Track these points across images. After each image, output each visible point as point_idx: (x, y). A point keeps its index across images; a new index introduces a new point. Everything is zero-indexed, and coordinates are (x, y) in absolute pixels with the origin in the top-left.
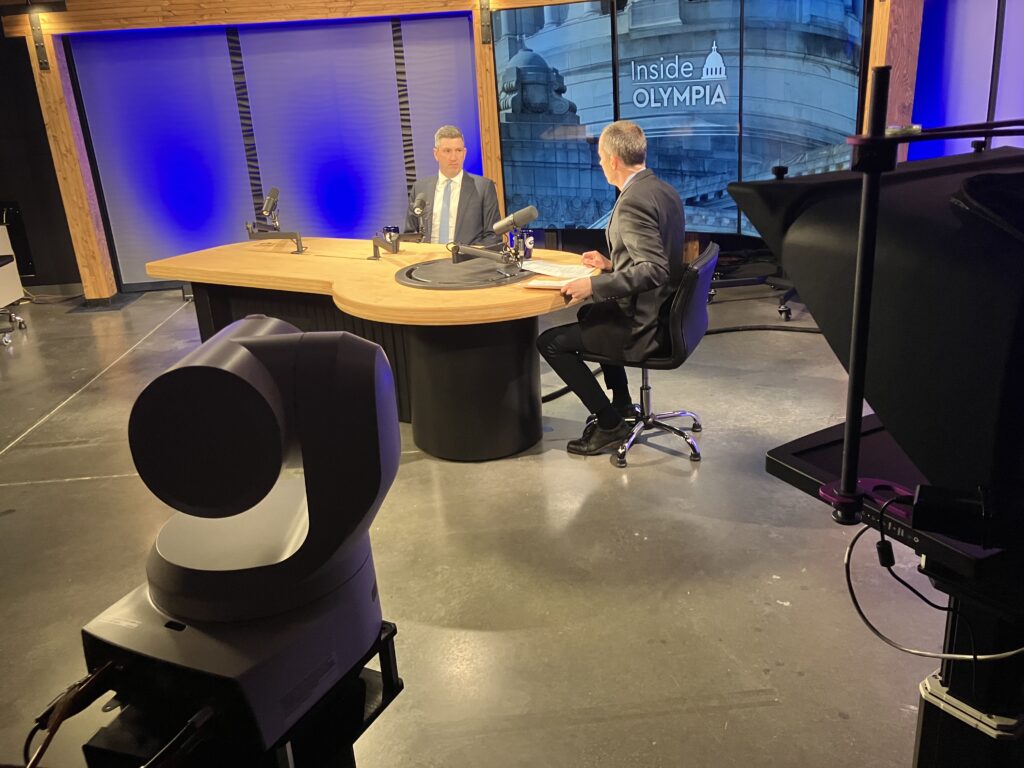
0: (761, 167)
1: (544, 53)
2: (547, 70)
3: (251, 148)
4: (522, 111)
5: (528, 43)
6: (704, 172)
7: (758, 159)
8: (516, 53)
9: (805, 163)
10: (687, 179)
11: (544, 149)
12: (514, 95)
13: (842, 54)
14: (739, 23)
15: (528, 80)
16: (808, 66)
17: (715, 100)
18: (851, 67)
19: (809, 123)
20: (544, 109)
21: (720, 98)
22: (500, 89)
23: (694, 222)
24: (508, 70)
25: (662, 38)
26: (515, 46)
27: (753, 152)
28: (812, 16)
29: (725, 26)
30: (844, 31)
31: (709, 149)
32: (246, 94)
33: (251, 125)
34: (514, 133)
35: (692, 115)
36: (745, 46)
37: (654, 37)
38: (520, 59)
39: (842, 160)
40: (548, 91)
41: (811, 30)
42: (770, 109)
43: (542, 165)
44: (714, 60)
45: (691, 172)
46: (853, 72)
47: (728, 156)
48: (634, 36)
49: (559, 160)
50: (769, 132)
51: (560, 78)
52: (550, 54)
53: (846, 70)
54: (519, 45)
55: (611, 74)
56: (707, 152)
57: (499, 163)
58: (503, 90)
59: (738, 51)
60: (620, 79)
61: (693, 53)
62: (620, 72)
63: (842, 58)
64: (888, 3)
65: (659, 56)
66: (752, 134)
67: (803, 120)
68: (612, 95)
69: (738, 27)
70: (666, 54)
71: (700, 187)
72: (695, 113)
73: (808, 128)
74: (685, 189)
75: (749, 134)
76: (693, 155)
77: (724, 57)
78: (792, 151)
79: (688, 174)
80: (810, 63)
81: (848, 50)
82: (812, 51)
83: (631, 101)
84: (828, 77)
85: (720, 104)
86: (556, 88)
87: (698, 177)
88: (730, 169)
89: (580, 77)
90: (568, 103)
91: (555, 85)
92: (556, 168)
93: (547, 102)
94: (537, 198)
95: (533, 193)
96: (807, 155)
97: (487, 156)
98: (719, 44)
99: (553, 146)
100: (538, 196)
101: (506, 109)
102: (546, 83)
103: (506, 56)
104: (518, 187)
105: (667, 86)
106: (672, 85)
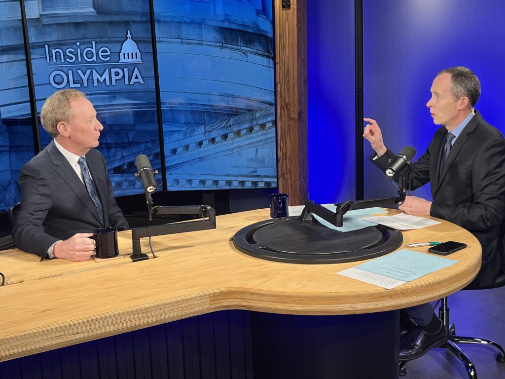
0: (185, 133)
6: (129, 143)
7: (182, 127)
9: (230, 126)
10: (113, 150)
13: (257, 44)
14: (149, 17)
16: (226, 53)
18: (267, 54)
23: (123, 187)
25: (77, 25)
27: (174, 121)
28: (226, 15)
29: (138, 18)
30: (258, 28)
31: (132, 123)
35: (114, 94)
36: (156, 36)
37: (69, 24)
39: (264, 121)
41: (226, 25)
45: (117, 143)
46: (268, 57)
47: (149, 127)
48: (46, 21)
50: (191, 104)
53: (262, 55)
55: (24, 57)
56: (130, 125)
59: (151, 40)
60: (33, 62)
61: (110, 39)
62: (33, 55)
63: (257, 47)
64: (294, 9)
65: (74, 41)
66: (172, 107)
67: (225, 93)
68: (27, 77)
69: (149, 20)
70: (82, 40)
71: (126, 156)
72: (116, 91)
73: (231, 99)
74: (112, 160)
75: (168, 107)
76: (116, 129)
77: (139, 44)
78: (217, 118)
79: (113, 146)
80: (228, 51)
81: (262, 41)
82: (229, 41)
83: (48, 82)
84: (246, 60)
85: (138, 84)
87: (123, 148)
88: (152, 138)
96: (231, 120)
98: (132, 34)
105: (85, 68)
106: (91, 67)
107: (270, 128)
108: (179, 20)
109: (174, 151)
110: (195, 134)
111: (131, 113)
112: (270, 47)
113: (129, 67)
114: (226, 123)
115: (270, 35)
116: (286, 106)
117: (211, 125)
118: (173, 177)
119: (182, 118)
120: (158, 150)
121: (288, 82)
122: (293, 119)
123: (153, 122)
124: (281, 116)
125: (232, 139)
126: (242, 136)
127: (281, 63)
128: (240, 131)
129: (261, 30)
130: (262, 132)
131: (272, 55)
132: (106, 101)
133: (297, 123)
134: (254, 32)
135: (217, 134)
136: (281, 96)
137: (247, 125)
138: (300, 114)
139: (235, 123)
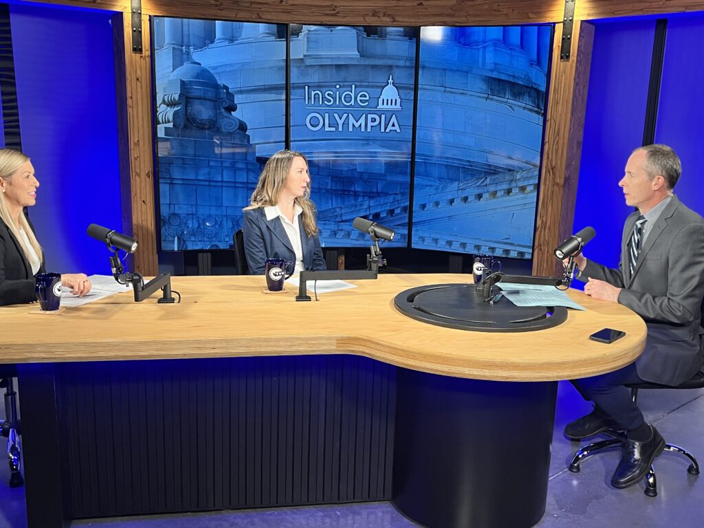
0: (437, 188)
1: (214, 68)
2: (216, 87)
4: (185, 127)
5: (196, 56)
6: (377, 192)
7: (435, 181)
8: (182, 64)
9: (486, 185)
10: (360, 199)
11: (209, 166)
12: (176, 109)
13: (526, 98)
14: (414, 62)
15: (195, 94)
17: (390, 128)
18: (536, 109)
20: (213, 126)
21: (394, 126)
23: (366, 238)
24: (171, 82)
25: (338, 67)
26: (181, 57)
27: (427, 175)
28: (496, 64)
29: (401, 63)
30: (529, 80)
31: (383, 172)
35: (368, 140)
36: (420, 82)
37: (331, 65)
38: (185, 72)
39: (525, 183)
40: (216, 108)
41: (495, 75)
43: (207, 183)
44: (390, 92)
45: (365, 192)
46: (538, 113)
47: (401, 179)
48: (309, 62)
49: (225, 180)
50: (447, 158)
51: (231, 96)
52: (220, 70)
55: (284, 97)
56: (381, 174)
58: (164, 102)
59: (413, 86)
60: (293, 102)
61: (371, 84)
62: (293, 95)
63: (526, 102)
64: (573, 61)
65: (335, 84)
66: (427, 160)
67: (485, 149)
68: (284, 117)
69: (414, 65)
70: (342, 83)
71: (373, 207)
72: (370, 138)
73: (490, 156)
74: (357, 209)
75: (422, 159)
76: (366, 177)
77: (400, 90)
78: (473, 175)
79: (361, 194)
80: (494, 103)
81: (533, 95)
82: (496, 92)
83: (304, 124)
84: (512, 114)
85: (394, 132)
86: (227, 105)
87: (371, 197)
88: (402, 191)
89: (252, 97)
90: (238, 122)
91: (224, 103)
92: (222, 186)
93: (214, 119)
94: (198, 218)
95: (194, 212)
96: (488, 179)
97: (136, 172)
98: (395, 78)
99: (220, 165)
100: (200, 216)
101: (166, 123)
102: (215, 99)
103: (169, 67)
104: (176, 206)
105: (343, 112)
106: (348, 112)
107: (531, 192)
108: (445, 68)
109: (424, 206)
110: (447, 190)
111: (384, 162)
112: (541, 102)
113: (387, 115)
114: (482, 182)
115: (543, 89)
116: (552, 169)
117: (466, 182)
118: (421, 234)
119: (436, 172)
120: (408, 204)
121: (558, 142)
122: (558, 184)
123: (405, 174)
124: (545, 180)
125: (487, 200)
126: (498, 198)
127: (552, 121)
128: (496, 192)
129: (532, 82)
130: (521, 196)
131: (543, 112)
132: (358, 147)
133: (562, 189)
134: (525, 84)
135: (471, 192)
136: (548, 158)
137: (505, 186)
138: (567, 180)
139: (491, 182)
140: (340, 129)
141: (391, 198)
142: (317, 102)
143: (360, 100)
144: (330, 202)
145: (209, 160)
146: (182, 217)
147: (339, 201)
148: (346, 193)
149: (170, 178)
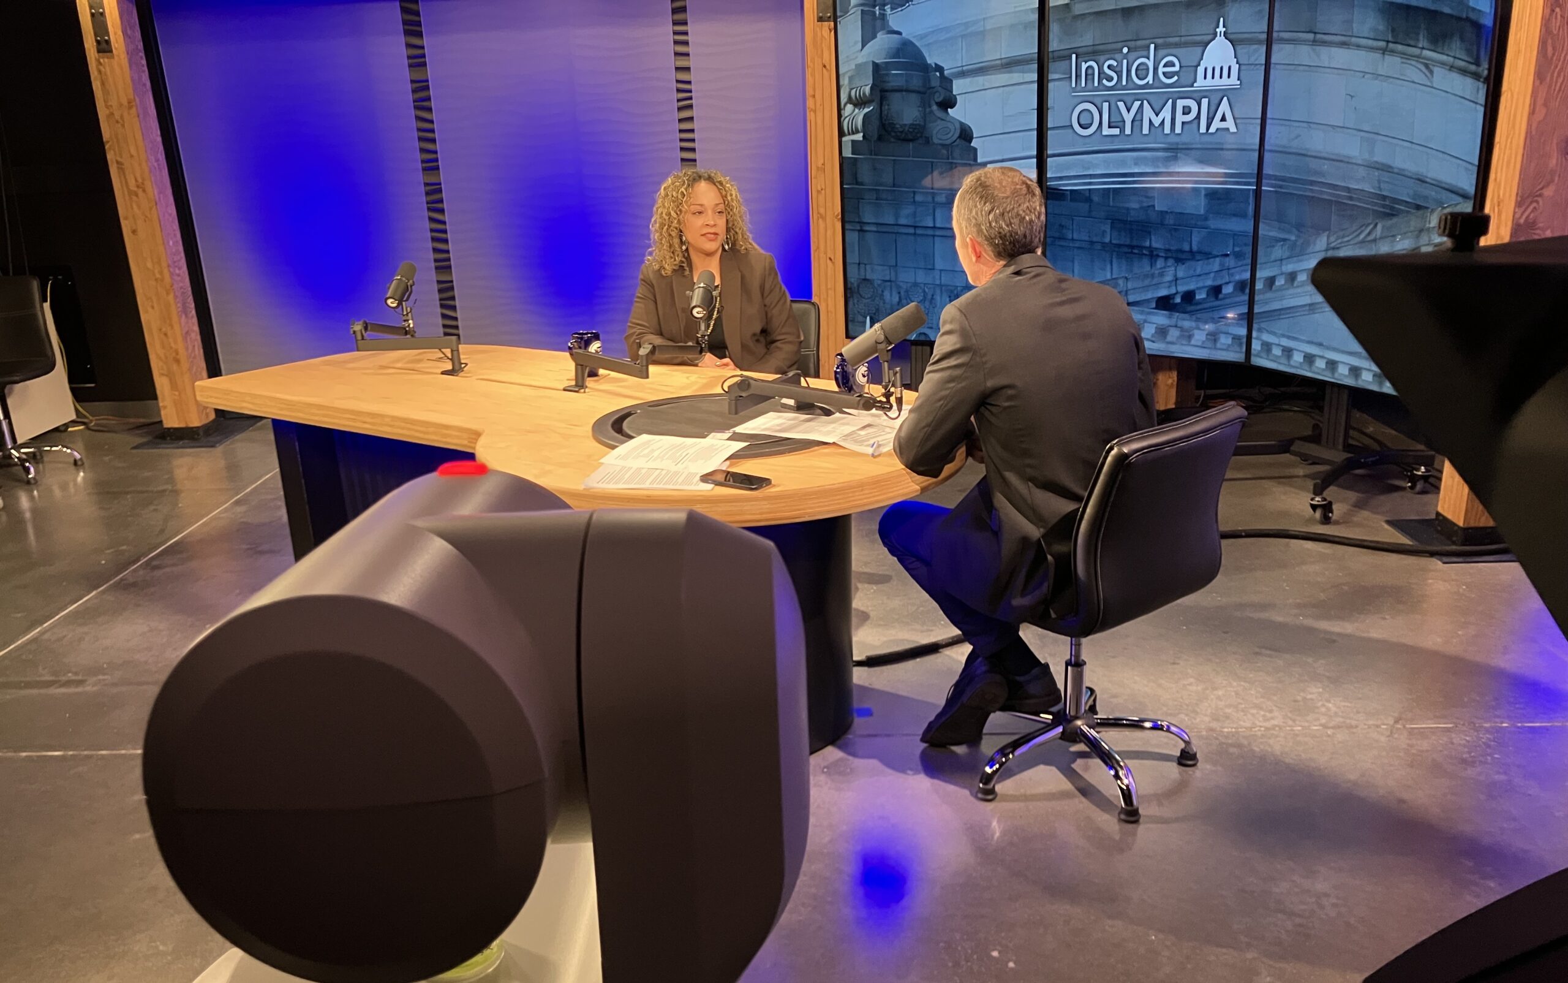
0: (1293, 246)
1: (922, 37)
2: (925, 68)
3: (434, 190)
4: (880, 138)
5: (895, 19)
6: (1191, 251)
7: (1289, 232)
8: (874, 37)
9: (1375, 240)
10: (1160, 263)
11: (914, 201)
12: (867, 110)
13: (1457, 43)
15: (893, 83)
16: (1391, 64)
17: (1216, 124)
18: (1473, 68)
19: (1386, 168)
20: (917, 135)
21: (1226, 121)
22: (844, 98)
23: (1169, 338)
24: (858, 66)
25: (1127, 13)
26: (872, 25)
27: (1280, 218)
31: (1202, 212)
32: (428, 99)
33: (436, 152)
34: (865, 174)
35: (1175, 150)
36: (1276, 27)
37: (1114, 11)
38: (880, 47)
40: (925, 104)
42: (1317, 142)
43: (911, 231)
44: (1218, 53)
45: (1169, 250)
46: (1476, 76)
47: (1234, 225)
48: (1078, 8)
49: (938, 225)
50: (1312, 183)
51: (946, 82)
52: (931, 40)
53: (1464, 72)
54: (878, 23)
55: (1035, 77)
56: (1198, 217)
57: (838, 226)
58: (849, 100)
59: (1264, 36)
60: (1051, 85)
61: (1183, 39)
62: (1052, 73)
63: (1456, 52)
65: (1119, 45)
66: (1281, 187)
67: (1376, 162)
68: (1037, 112)
70: (1133, 43)
71: (1183, 278)
72: (1180, 146)
73: (1386, 176)
74: (1155, 281)
75: (1273, 186)
76: (1172, 222)
77: (1238, 48)
78: (1353, 219)
79: (1161, 254)
80: (1398, 60)
81: (1466, 34)
82: (1401, 35)
83: (1069, 124)
84: (1429, 84)
86: (939, 98)
87: (1179, 261)
88: (1237, 249)
89: (980, 81)
90: (958, 126)
91: (937, 95)
92: (934, 236)
93: (922, 124)
94: (899, 287)
95: (893, 279)
96: (1379, 227)
97: (818, 213)
98: (1229, 25)
99: (930, 199)
100: (901, 284)
101: (853, 133)
102: (922, 89)
103: (856, 43)
104: (868, 267)
105: (1133, 98)
106: (1142, 97)
109: (1271, 283)
110: (1310, 250)
111: (1203, 193)
112: (1482, 50)
113: (1212, 98)
114: (1369, 234)
115: (1494, 21)
117: (1341, 233)
118: (1263, 337)
119: (1293, 212)
120: (1247, 275)
121: (1511, 143)
123: (1243, 215)
127: (1509, 94)
129: (1469, 7)
131: (1486, 73)
132: (1161, 165)
134: (1454, 13)
137: (1409, 243)
139: (1384, 235)
140: (1128, 131)
141: (1216, 264)
142: (1089, 82)
143: (1164, 73)
144: (1109, 267)
145: (914, 193)
146: (876, 286)
147: (1124, 268)
148: (1136, 251)
149: (859, 222)
